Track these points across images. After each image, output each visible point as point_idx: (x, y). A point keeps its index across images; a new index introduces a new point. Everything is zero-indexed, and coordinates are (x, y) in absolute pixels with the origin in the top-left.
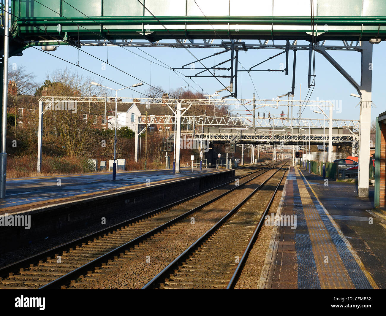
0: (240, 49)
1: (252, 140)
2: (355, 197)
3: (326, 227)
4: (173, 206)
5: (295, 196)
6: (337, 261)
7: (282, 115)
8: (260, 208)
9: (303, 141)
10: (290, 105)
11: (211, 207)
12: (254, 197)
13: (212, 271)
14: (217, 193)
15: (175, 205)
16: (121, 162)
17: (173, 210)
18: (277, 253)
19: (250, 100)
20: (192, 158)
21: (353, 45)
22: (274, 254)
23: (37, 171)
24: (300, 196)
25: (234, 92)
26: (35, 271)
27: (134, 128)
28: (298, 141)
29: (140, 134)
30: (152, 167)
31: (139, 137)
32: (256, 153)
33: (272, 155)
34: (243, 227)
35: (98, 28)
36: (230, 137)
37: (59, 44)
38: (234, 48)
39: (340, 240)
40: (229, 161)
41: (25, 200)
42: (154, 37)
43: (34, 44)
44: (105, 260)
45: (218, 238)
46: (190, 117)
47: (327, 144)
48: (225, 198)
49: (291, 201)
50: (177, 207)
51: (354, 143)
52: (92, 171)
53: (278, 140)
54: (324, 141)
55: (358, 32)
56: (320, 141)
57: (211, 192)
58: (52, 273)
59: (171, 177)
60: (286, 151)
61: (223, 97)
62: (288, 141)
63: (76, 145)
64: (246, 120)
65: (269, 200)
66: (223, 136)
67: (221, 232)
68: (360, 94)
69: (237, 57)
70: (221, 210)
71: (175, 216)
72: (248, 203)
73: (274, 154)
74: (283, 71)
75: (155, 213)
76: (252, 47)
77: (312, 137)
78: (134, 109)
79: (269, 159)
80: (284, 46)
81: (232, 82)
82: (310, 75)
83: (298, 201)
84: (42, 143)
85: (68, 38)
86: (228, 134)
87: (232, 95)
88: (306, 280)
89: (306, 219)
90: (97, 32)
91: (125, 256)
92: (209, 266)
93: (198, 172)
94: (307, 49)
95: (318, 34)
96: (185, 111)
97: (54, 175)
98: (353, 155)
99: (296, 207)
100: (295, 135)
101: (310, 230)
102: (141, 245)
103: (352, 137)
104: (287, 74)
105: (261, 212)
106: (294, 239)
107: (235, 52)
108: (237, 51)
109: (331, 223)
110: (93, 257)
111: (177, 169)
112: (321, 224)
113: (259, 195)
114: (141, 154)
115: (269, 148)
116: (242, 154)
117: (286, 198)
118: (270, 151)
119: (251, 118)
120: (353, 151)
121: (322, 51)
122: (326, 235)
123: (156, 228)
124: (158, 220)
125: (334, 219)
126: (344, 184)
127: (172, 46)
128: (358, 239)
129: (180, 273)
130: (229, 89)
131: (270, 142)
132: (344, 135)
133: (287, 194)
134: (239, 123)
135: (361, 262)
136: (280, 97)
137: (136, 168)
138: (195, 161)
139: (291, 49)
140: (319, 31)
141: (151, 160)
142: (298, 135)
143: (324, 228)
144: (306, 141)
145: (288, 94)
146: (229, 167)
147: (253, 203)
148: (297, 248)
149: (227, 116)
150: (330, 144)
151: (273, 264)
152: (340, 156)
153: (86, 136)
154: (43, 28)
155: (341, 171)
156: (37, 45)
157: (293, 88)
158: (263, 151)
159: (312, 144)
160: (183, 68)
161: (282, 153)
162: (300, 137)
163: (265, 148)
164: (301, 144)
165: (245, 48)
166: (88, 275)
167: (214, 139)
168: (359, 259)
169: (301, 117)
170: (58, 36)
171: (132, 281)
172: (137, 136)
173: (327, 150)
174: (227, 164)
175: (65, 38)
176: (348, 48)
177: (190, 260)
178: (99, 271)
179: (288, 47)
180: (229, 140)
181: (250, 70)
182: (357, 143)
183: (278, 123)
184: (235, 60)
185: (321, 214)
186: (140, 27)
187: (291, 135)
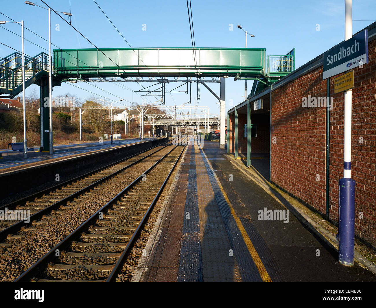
0: (166, 82)
1: (176, 124)
2: (218, 148)
3: (205, 165)
4: (138, 154)
5: (192, 148)
6: (209, 186)
7: (188, 113)
8: (177, 154)
9: (197, 124)
10: (191, 108)
11: (156, 154)
12: (175, 149)
13: (149, 189)
14: (160, 147)
15: (139, 154)
16: (119, 135)
17: (138, 157)
18: (178, 182)
19: (173, 107)
20: (149, 132)
21: (216, 80)
22: (176, 183)
23: (80, 140)
24: (194, 149)
25: (164, 102)
26: (58, 192)
27: (125, 120)
28: (195, 124)
29: (127, 123)
30: (133, 137)
31: (127, 124)
32: (178, 130)
33: (185, 131)
34: (169, 163)
35: (97, 71)
36: (166, 123)
37: (78, 80)
38: (163, 81)
39: (211, 172)
40: (166, 134)
41: (61, 155)
42: (124, 76)
43: (66, 80)
44: (96, 185)
45: (156, 170)
46: (149, 115)
47: (207, 125)
48: (163, 150)
49: (191, 151)
50: (140, 155)
51: (218, 125)
52: (105, 140)
53: (187, 124)
54: (206, 124)
55: (218, 73)
56: (204, 124)
57: (157, 148)
58: (66, 194)
59: (139, 141)
60: (191, 129)
61: (159, 104)
62: (191, 124)
63: (99, 128)
64: (172, 115)
65: (182, 150)
66: (163, 123)
67: (158, 167)
68: (220, 102)
69: (165, 86)
70: (160, 156)
71: (138, 160)
72: (173, 152)
73: (186, 130)
74: (185, 92)
75: (129, 158)
76: (171, 81)
77: (201, 122)
78: (125, 112)
79: (184, 132)
80: (185, 81)
81: (162, 97)
82: (198, 94)
83: (193, 151)
84: (82, 127)
85: (82, 77)
86: (166, 122)
87: (163, 104)
88: (190, 201)
89: (196, 161)
90: (96, 74)
91: (108, 182)
92: (149, 186)
93: (152, 138)
94: (196, 82)
95: (201, 74)
96: (145, 112)
97: (87, 142)
98: (218, 130)
99: (192, 154)
100: (194, 122)
101: (197, 167)
102: (118, 175)
103: (217, 122)
104: (187, 93)
105: (178, 156)
106: (188, 173)
107: (163, 84)
108: (165, 83)
109: (207, 162)
110: (92, 183)
111: (142, 138)
112: (202, 163)
113: (178, 148)
114: (128, 132)
115: (183, 128)
116: (172, 130)
117: (188, 150)
118: (184, 129)
119: (174, 115)
120: (218, 128)
121: (203, 83)
122: (204, 169)
123: (128, 166)
124: (130, 161)
125: (209, 160)
126: (214, 142)
127: (135, 81)
128: (220, 171)
129: (134, 190)
130: (161, 100)
131: (184, 125)
132: (214, 121)
133: (189, 148)
134: (170, 117)
135: (221, 186)
136: (185, 104)
137: (126, 138)
138: (150, 134)
139: (189, 82)
140: (200, 72)
141: (133, 134)
142: (195, 122)
143: (204, 165)
144: (199, 124)
145: (188, 102)
146: (166, 136)
147: (175, 152)
148: (189, 178)
149: (165, 114)
150: (208, 125)
151: (174, 190)
152: (213, 130)
153: (103, 124)
154: (69, 72)
155: (213, 136)
156: (67, 80)
157: (190, 100)
158: (181, 129)
159: (201, 125)
160: (140, 91)
161: (189, 129)
162: (196, 123)
163: (182, 128)
164: (196, 125)
165: (168, 82)
166: (85, 194)
167: (160, 124)
168: (220, 184)
169: (196, 114)
170: (76, 76)
171: (106, 197)
172: (126, 124)
173: (207, 128)
174: (165, 135)
175: (81, 77)
176: (214, 81)
177: (140, 183)
178: (92, 191)
179: (188, 81)
180: (166, 124)
181: (171, 92)
182: (219, 125)
183: (187, 117)
184: (163, 88)
185: (203, 157)
186: (117, 71)
187: (192, 122)
